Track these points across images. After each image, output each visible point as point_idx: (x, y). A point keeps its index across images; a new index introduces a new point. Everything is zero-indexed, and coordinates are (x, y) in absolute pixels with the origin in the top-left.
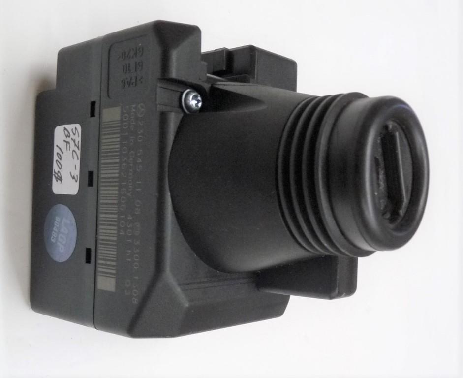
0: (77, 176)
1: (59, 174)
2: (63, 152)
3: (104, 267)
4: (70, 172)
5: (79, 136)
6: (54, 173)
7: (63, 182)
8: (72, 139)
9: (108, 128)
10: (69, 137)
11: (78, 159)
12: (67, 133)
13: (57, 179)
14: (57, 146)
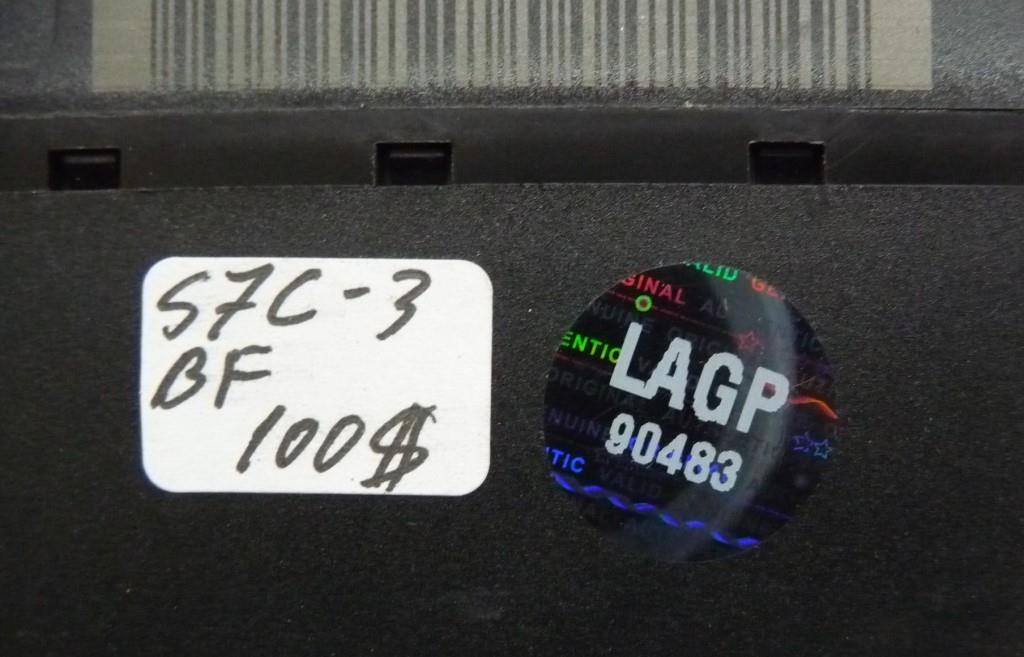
0: (399, 276)
1: (387, 440)
2: (279, 412)
3: (826, 31)
4: (382, 336)
5: (202, 276)
6: (382, 489)
7: (425, 403)
8: (213, 335)
9: (181, 64)
10: (200, 354)
11: (314, 274)
12: (182, 384)
13: (414, 457)
14: (243, 466)
